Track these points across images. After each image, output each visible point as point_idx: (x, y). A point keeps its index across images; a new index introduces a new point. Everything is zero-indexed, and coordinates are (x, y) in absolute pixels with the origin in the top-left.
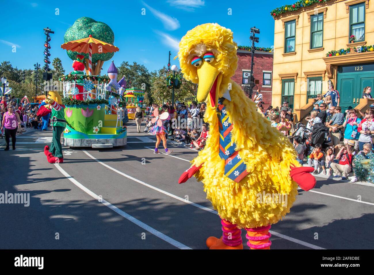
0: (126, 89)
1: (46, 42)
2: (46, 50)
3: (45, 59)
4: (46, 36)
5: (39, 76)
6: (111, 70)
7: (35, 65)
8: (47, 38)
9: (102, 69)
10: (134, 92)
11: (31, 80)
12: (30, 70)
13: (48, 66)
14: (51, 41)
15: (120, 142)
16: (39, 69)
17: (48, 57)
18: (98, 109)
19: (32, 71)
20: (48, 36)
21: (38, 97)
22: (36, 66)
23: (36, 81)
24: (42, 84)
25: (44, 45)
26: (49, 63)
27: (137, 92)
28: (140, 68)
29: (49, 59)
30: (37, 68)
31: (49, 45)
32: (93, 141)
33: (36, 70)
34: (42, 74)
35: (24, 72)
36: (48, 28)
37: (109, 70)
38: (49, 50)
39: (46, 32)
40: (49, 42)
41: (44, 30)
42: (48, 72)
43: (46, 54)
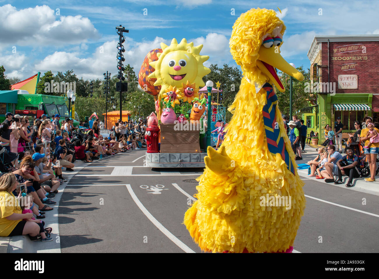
1: (119, 44)
2: (119, 53)
3: (118, 66)
4: (119, 36)
5: (109, 88)
7: (105, 74)
8: (120, 39)
11: (99, 92)
12: (98, 81)
13: (122, 74)
14: (125, 42)
16: (110, 79)
17: (123, 62)
19: (100, 82)
20: (121, 36)
21: (109, 113)
22: (106, 75)
23: (106, 94)
25: (117, 48)
28: (233, 71)
29: (123, 65)
30: (108, 77)
31: (122, 47)
33: (106, 80)
35: (92, 84)
36: (121, 26)
38: (122, 53)
39: (119, 31)
40: (122, 44)
41: (117, 28)
42: (123, 82)
43: (120, 58)
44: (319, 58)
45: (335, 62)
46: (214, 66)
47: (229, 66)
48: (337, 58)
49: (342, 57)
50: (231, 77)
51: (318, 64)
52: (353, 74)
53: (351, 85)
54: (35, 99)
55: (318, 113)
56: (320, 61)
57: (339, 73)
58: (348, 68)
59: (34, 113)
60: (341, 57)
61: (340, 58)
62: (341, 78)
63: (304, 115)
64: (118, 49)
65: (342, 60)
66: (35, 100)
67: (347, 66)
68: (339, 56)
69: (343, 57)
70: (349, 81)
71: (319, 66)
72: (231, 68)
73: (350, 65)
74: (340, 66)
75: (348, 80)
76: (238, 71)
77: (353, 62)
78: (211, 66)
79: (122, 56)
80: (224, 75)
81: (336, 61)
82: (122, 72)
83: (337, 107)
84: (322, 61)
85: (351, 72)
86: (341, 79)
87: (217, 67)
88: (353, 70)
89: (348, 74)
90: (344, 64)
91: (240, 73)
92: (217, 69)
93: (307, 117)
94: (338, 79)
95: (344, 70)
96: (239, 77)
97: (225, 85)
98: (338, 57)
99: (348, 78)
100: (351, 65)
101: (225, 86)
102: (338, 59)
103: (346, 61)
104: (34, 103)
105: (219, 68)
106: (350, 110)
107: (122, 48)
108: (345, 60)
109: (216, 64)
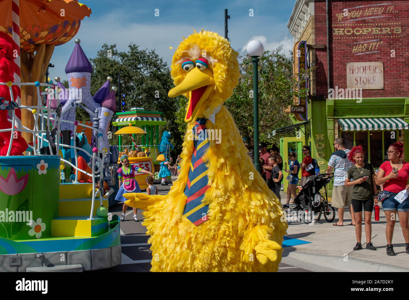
0: (117, 114)
6: (75, 65)
9: (51, 65)
10: (137, 119)
15: (101, 260)
18: (40, 172)
27: (145, 120)
32: (30, 259)
37: (70, 67)
44: (310, 30)
45: (341, 39)
46: (109, 47)
47: (140, 49)
48: (344, 31)
49: (353, 28)
50: (142, 70)
51: (307, 43)
52: (375, 61)
53: (372, 81)
55: (309, 137)
56: (313, 37)
57: (349, 59)
58: (365, 49)
60: (350, 29)
61: (349, 31)
62: (351, 69)
63: (282, 141)
65: (353, 35)
67: (363, 45)
68: (347, 27)
69: (356, 29)
70: (368, 75)
71: (310, 47)
72: (143, 53)
73: (368, 43)
74: (350, 46)
75: (365, 73)
76: (156, 57)
77: (375, 38)
78: (104, 48)
80: (129, 65)
81: (341, 36)
83: (346, 125)
84: (316, 35)
85: (370, 56)
86: (352, 71)
87: (114, 49)
88: (375, 54)
89: (365, 61)
90: (356, 41)
91: (160, 61)
93: (289, 144)
94: (345, 70)
95: (357, 53)
96: (159, 69)
97: (132, 84)
98: (346, 29)
99: (364, 69)
100: (371, 44)
101: (132, 86)
102: (346, 32)
103: (361, 35)
105: (118, 52)
106: (370, 129)
108: (359, 34)
109: (113, 44)
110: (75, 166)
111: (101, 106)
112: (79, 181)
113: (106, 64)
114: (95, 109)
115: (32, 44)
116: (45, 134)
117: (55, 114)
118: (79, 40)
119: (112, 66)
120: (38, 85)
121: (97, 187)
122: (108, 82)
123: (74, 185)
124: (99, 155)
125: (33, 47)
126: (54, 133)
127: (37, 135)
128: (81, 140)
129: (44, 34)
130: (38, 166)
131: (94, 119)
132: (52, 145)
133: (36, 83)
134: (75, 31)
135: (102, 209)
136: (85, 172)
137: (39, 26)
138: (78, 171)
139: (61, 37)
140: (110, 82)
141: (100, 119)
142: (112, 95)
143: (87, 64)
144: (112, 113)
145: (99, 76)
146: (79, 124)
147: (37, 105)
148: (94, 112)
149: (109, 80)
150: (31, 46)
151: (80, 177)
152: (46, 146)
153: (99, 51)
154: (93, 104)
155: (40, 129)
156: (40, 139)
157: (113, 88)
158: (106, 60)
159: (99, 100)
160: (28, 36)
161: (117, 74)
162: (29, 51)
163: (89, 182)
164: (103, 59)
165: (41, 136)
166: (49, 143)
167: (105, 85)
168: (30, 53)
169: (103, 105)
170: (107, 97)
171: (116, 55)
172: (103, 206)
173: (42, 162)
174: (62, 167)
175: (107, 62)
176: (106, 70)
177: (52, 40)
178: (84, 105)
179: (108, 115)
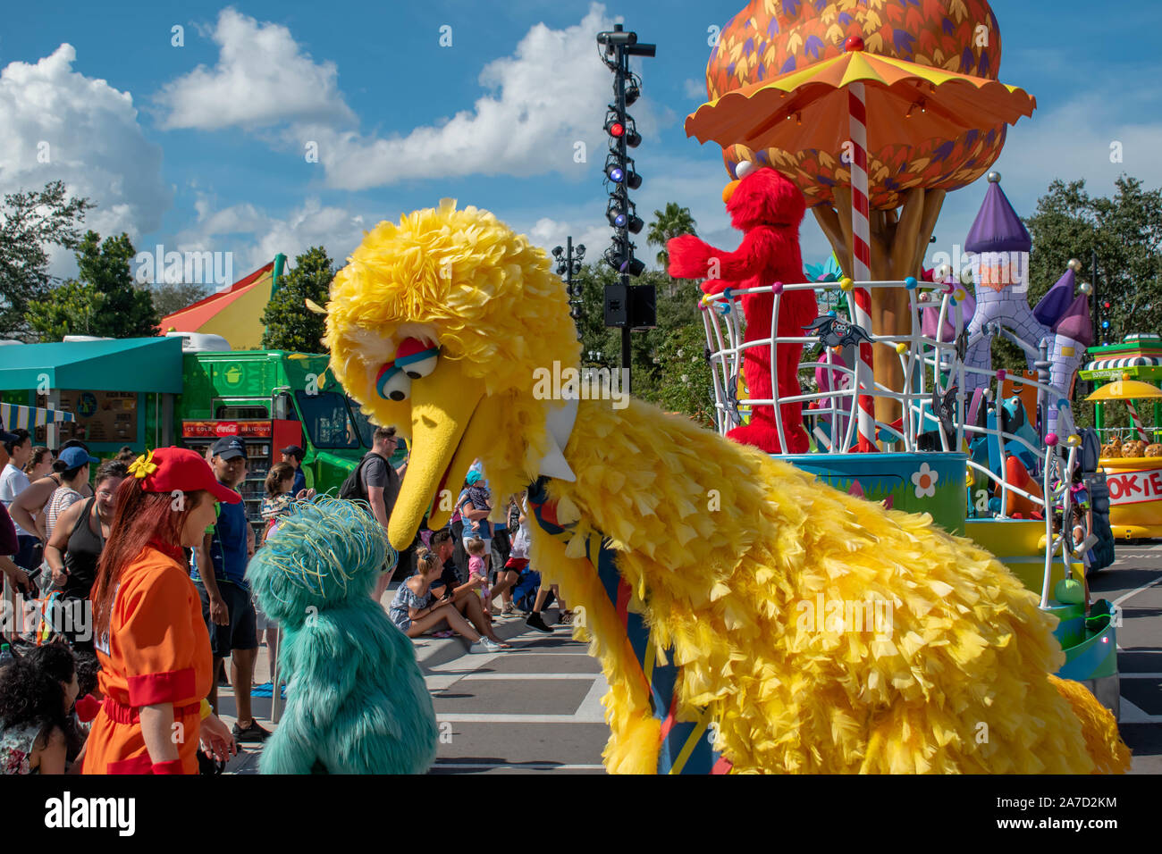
0: (1092, 349)
1: (613, 109)
2: (615, 153)
3: (614, 208)
4: (613, 76)
5: (577, 310)
6: (989, 235)
7: (558, 251)
8: (619, 87)
10: (1141, 362)
13: (632, 246)
14: (639, 100)
16: (582, 272)
17: (632, 194)
20: (622, 72)
22: (564, 254)
24: (595, 356)
25: (604, 127)
26: (635, 225)
29: (633, 206)
30: (571, 264)
31: (628, 124)
33: (565, 277)
34: (597, 299)
36: (619, 28)
38: (630, 151)
39: (611, 50)
40: (629, 110)
41: (601, 40)
42: (634, 281)
43: (618, 176)
46: (1067, 188)
54: (257, 373)
59: (262, 435)
64: (611, 133)
66: (254, 377)
78: (1054, 191)
79: (629, 167)
80: (1118, 230)
82: (632, 237)
87: (1080, 192)
92: (1083, 204)
97: (1125, 276)
104: (250, 389)
105: (1090, 200)
107: (627, 126)
109: (1077, 180)
110: (1000, 477)
111: (1054, 332)
112: (1009, 514)
113: (1060, 230)
114: (1039, 340)
115: (894, 189)
116: (930, 401)
117: (954, 353)
118: (998, 174)
119: (1074, 233)
120: (912, 285)
121: (1056, 531)
122: (1069, 272)
123: (999, 523)
124: (1059, 452)
125: (895, 196)
126: (950, 398)
127: (910, 402)
128: (1012, 415)
129: (920, 164)
130: (916, 478)
131: (1037, 363)
132: (948, 427)
133: (906, 281)
134: (993, 154)
135: (1069, 583)
136: (1025, 494)
137: (910, 147)
138: (1007, 490)
139: (959, 170)
140: (1074, 273)
141: (1051, 365)
142: (1080, 306)
143: (1017, 232)
144: (1081, 347)
145: (1044, 260)
146: (1008, 377)
147: (909, 333)
148: (1036, 346)
149: (1073, 269)
150: (891, 195)
151: (1011, 505)
152: (931, 429)
153: (1042, 198)
154: (1035, 327)
155: (916, 388)
156: (916, 415)
157: (1083, 286)
158: (1059, 220)
159: (1049, 318)
160: (884, 173)
161: (1088, 253)
162: (887, 207)
163: (1033, 517)
164: (1051, 219)
165: (919, 407)
166: (940, 424)
167: (1063, 281)
168: (887, 211)
169: (1058, 330)
170: (1069, 310)
171: (1085, 206)
172: (1071, 577)
173: (925, 468)
174: (969, 481)
175: (1063, 225)
176: (1060, 244)
177: (939, 177)
178: (1010, 330)
179: (1071, 353)
